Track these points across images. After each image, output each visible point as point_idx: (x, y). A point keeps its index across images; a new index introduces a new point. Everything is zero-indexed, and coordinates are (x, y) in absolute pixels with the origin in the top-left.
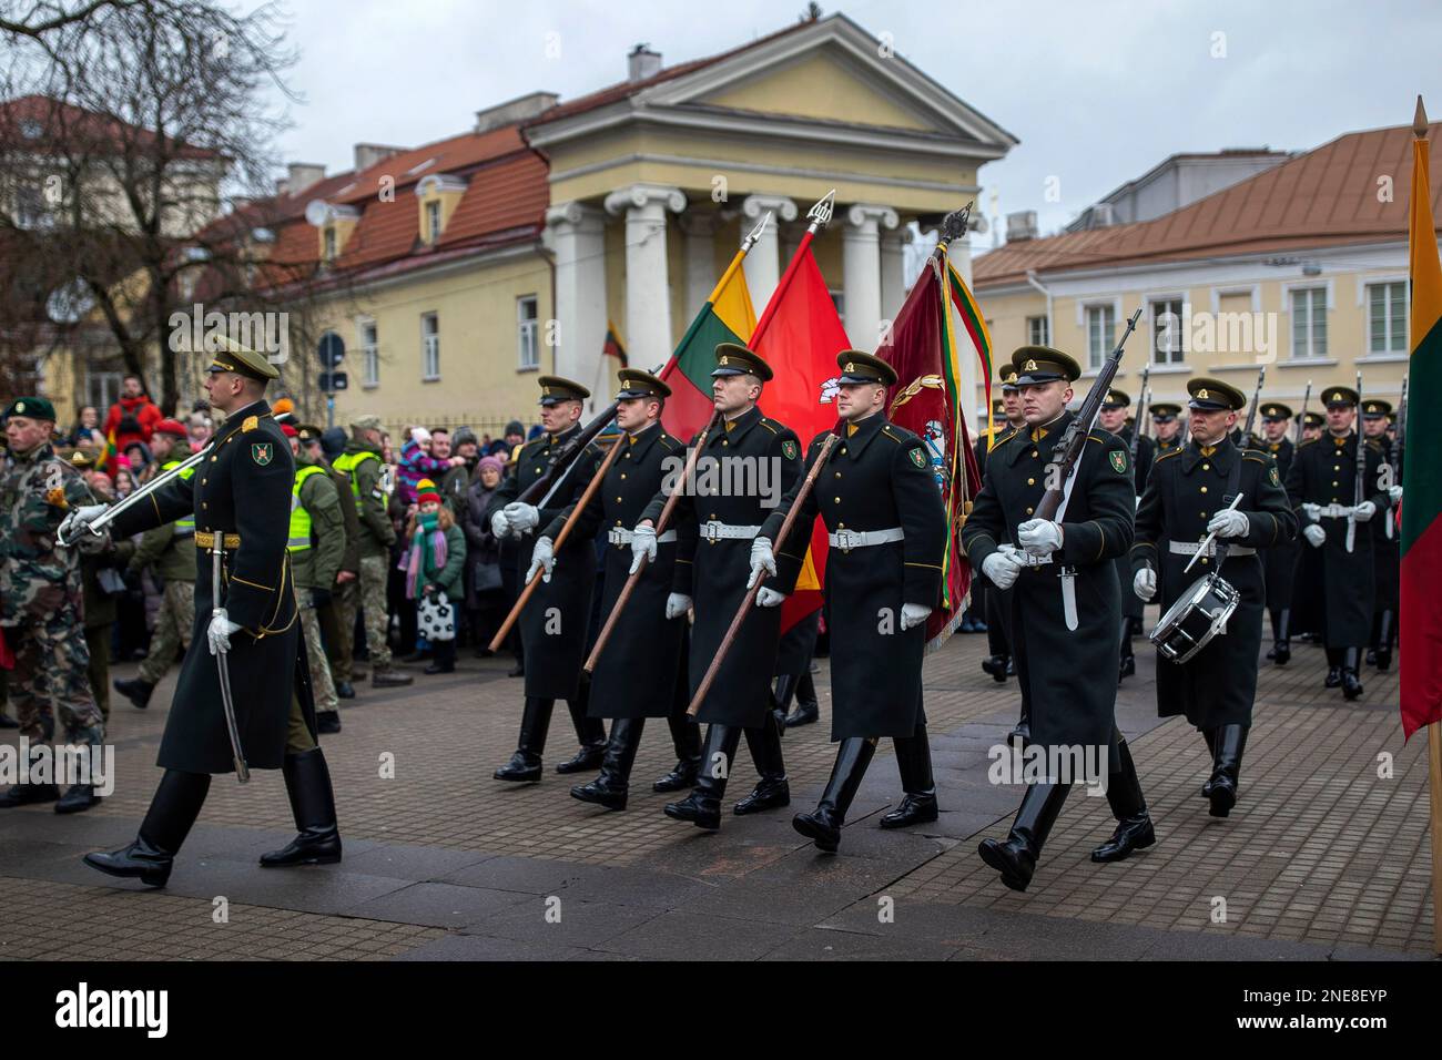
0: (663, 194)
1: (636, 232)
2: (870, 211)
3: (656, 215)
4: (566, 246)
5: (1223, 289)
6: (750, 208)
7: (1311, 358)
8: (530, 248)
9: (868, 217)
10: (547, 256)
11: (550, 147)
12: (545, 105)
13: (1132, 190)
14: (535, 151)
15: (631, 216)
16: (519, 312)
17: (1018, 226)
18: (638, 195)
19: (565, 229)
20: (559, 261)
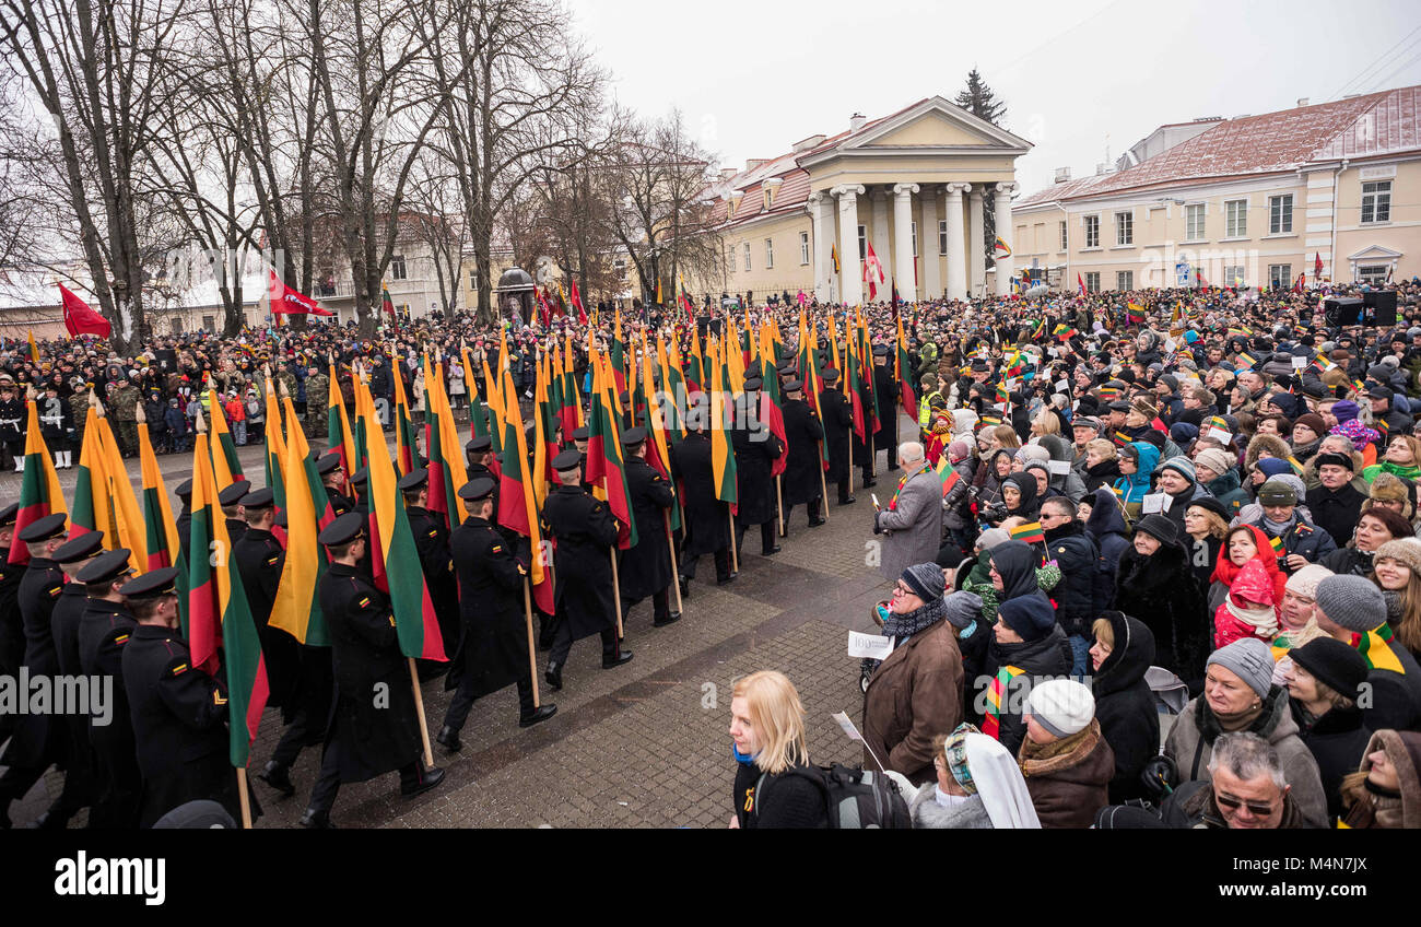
0: (855, 187)
1: (843, 205)
2: (957, 185)
3: (852, 196)
4: (817, 210)
5: (1151, 207)
6: (897, 189)
7: (1196, 240)
8: (802, 212)
9: (956, 188)
10: (810, 215)
11: (808, 167)
12: (820, 140)
13: (1144, 143)
14: (803, 169)
15: (841, 197)
16: (801, 239)
17: (1061, 174)
18: (842, 189)
19: (816, 203)
20: (815, 217)
